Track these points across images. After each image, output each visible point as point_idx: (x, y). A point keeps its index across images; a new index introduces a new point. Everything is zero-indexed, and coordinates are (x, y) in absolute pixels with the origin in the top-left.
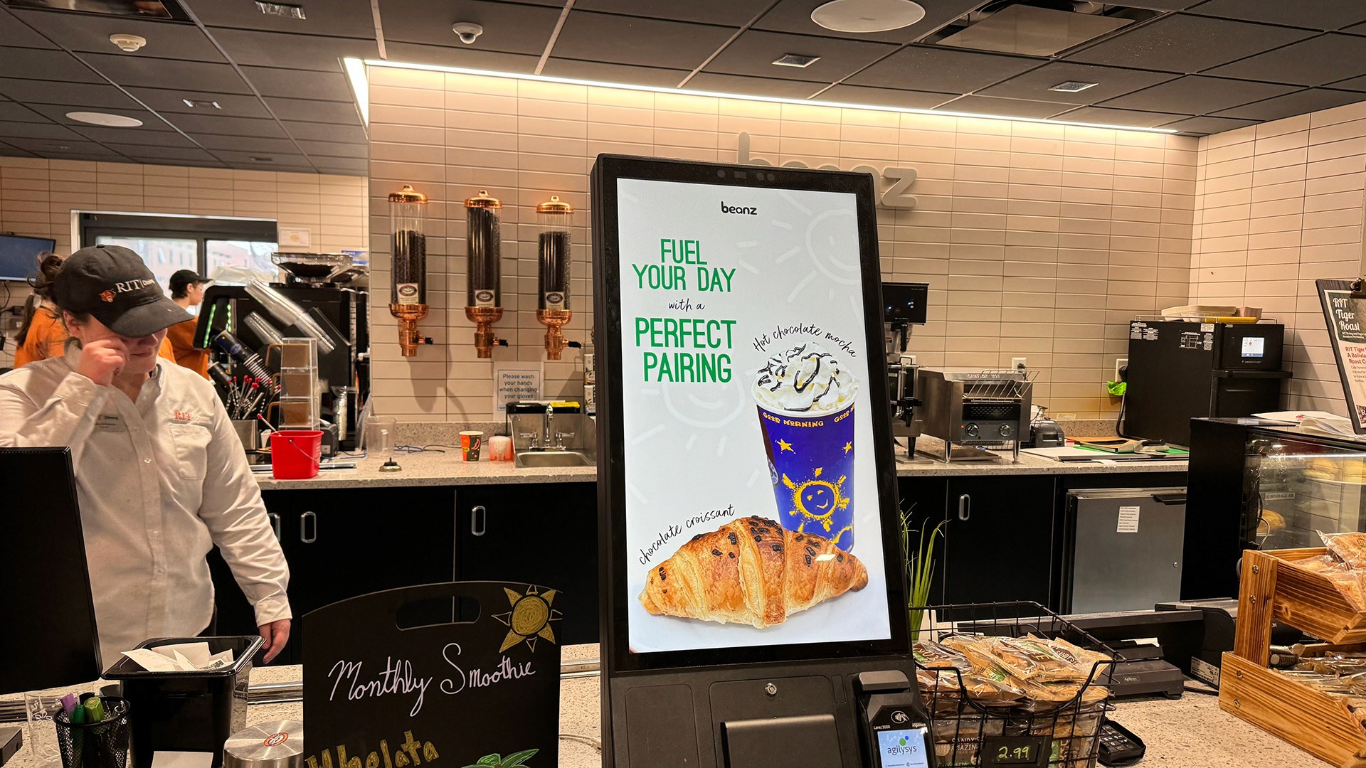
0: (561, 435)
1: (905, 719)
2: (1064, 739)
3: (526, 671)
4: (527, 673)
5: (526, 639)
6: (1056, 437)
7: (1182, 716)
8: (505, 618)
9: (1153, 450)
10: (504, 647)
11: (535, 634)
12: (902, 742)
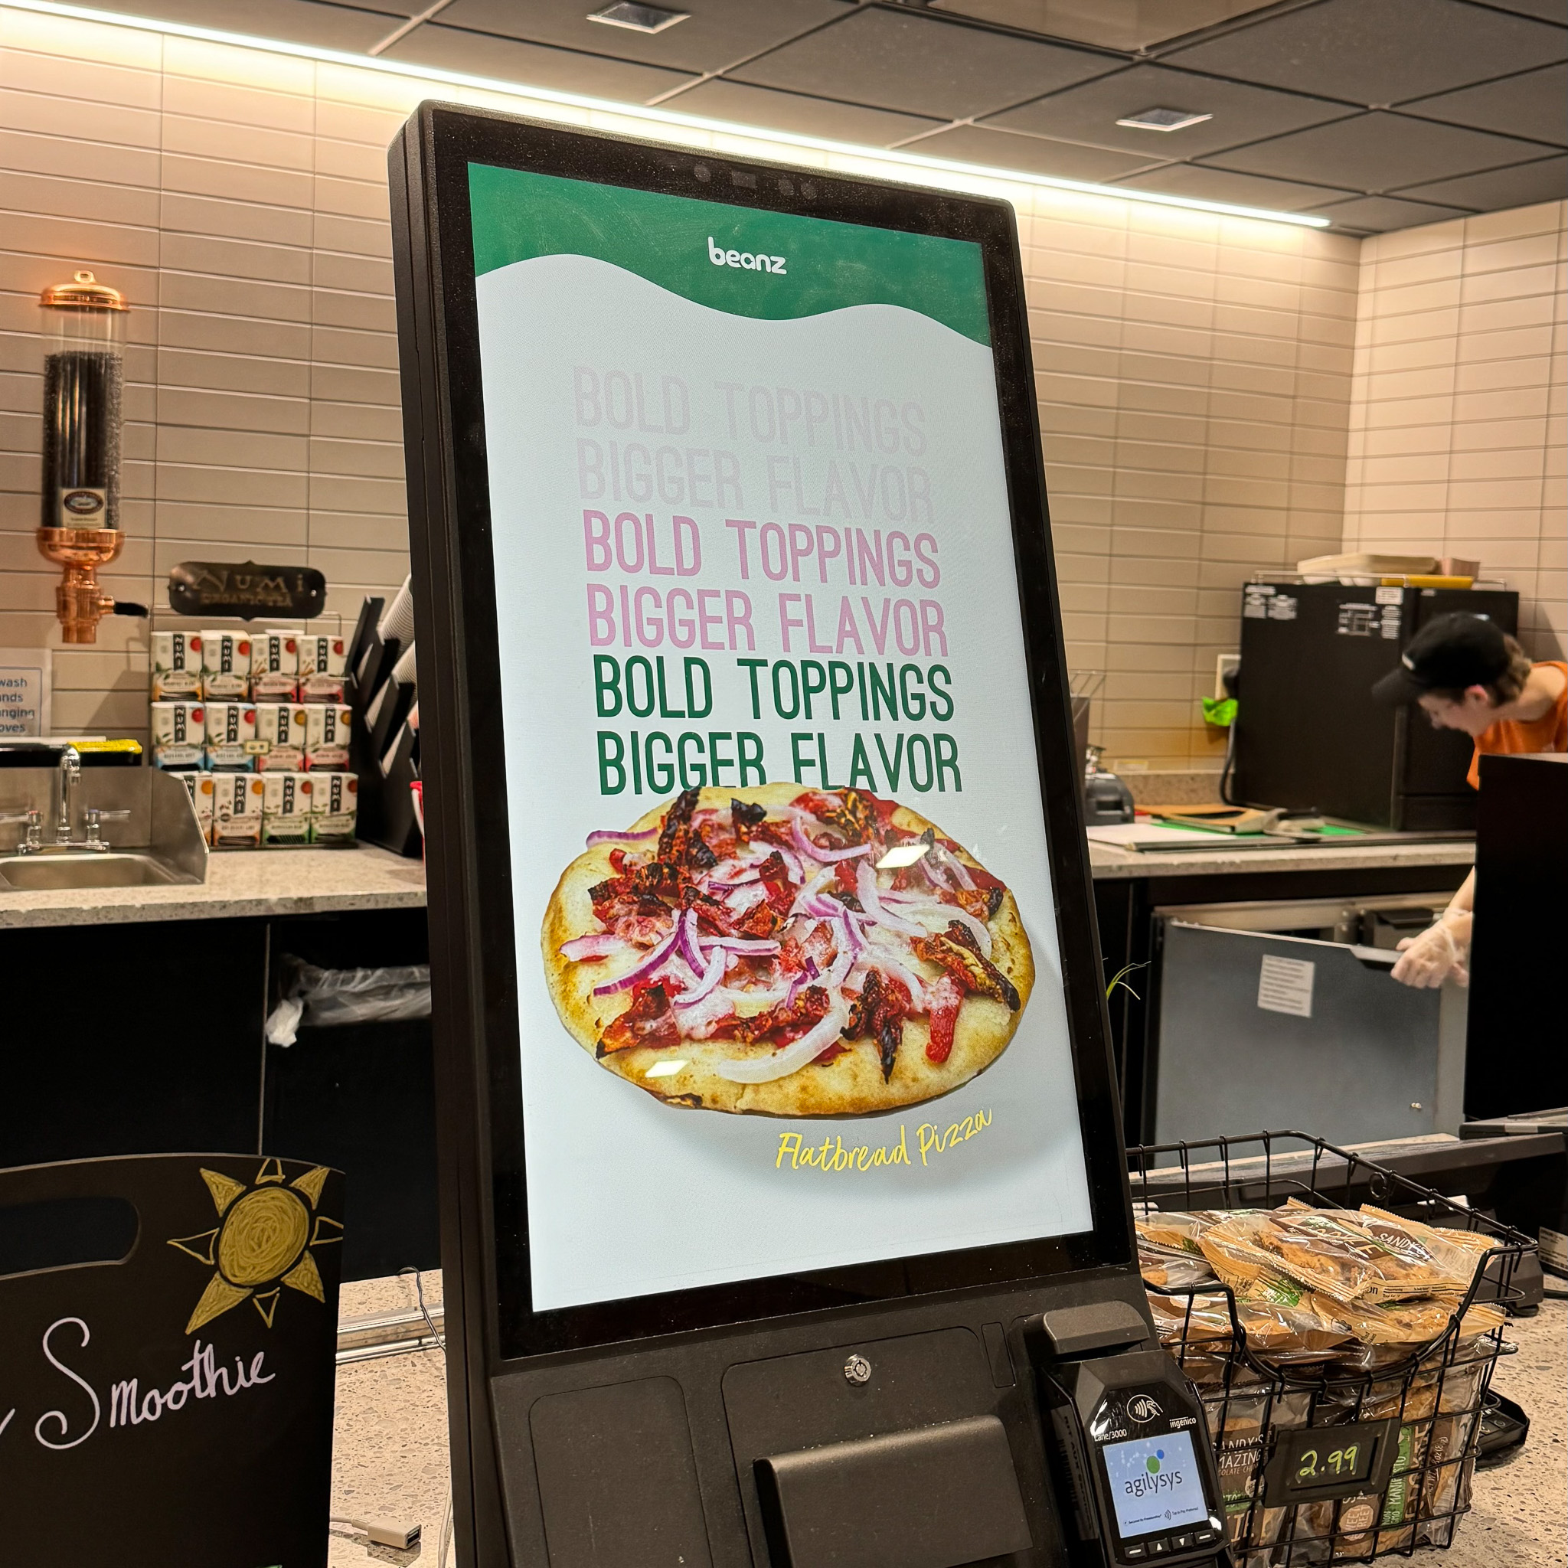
0: (98, 815)
1: (1154, 1412)
2: (1420, 1422)
3: (253, 1374)
4: (255, 1379)
5: (252, 1296)
6: (1118, 805)
7: (1556, 1349)
8: (202, 1246)
9: (1295, 828)
10: (198, 1320)
11: (276, 1282)
12: (1153, 1465)
